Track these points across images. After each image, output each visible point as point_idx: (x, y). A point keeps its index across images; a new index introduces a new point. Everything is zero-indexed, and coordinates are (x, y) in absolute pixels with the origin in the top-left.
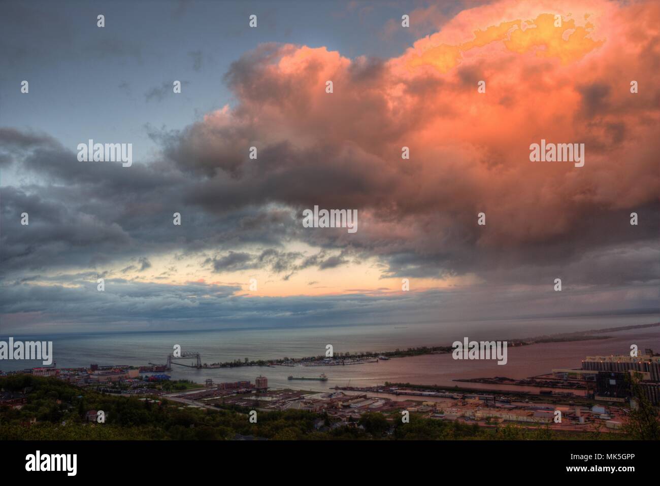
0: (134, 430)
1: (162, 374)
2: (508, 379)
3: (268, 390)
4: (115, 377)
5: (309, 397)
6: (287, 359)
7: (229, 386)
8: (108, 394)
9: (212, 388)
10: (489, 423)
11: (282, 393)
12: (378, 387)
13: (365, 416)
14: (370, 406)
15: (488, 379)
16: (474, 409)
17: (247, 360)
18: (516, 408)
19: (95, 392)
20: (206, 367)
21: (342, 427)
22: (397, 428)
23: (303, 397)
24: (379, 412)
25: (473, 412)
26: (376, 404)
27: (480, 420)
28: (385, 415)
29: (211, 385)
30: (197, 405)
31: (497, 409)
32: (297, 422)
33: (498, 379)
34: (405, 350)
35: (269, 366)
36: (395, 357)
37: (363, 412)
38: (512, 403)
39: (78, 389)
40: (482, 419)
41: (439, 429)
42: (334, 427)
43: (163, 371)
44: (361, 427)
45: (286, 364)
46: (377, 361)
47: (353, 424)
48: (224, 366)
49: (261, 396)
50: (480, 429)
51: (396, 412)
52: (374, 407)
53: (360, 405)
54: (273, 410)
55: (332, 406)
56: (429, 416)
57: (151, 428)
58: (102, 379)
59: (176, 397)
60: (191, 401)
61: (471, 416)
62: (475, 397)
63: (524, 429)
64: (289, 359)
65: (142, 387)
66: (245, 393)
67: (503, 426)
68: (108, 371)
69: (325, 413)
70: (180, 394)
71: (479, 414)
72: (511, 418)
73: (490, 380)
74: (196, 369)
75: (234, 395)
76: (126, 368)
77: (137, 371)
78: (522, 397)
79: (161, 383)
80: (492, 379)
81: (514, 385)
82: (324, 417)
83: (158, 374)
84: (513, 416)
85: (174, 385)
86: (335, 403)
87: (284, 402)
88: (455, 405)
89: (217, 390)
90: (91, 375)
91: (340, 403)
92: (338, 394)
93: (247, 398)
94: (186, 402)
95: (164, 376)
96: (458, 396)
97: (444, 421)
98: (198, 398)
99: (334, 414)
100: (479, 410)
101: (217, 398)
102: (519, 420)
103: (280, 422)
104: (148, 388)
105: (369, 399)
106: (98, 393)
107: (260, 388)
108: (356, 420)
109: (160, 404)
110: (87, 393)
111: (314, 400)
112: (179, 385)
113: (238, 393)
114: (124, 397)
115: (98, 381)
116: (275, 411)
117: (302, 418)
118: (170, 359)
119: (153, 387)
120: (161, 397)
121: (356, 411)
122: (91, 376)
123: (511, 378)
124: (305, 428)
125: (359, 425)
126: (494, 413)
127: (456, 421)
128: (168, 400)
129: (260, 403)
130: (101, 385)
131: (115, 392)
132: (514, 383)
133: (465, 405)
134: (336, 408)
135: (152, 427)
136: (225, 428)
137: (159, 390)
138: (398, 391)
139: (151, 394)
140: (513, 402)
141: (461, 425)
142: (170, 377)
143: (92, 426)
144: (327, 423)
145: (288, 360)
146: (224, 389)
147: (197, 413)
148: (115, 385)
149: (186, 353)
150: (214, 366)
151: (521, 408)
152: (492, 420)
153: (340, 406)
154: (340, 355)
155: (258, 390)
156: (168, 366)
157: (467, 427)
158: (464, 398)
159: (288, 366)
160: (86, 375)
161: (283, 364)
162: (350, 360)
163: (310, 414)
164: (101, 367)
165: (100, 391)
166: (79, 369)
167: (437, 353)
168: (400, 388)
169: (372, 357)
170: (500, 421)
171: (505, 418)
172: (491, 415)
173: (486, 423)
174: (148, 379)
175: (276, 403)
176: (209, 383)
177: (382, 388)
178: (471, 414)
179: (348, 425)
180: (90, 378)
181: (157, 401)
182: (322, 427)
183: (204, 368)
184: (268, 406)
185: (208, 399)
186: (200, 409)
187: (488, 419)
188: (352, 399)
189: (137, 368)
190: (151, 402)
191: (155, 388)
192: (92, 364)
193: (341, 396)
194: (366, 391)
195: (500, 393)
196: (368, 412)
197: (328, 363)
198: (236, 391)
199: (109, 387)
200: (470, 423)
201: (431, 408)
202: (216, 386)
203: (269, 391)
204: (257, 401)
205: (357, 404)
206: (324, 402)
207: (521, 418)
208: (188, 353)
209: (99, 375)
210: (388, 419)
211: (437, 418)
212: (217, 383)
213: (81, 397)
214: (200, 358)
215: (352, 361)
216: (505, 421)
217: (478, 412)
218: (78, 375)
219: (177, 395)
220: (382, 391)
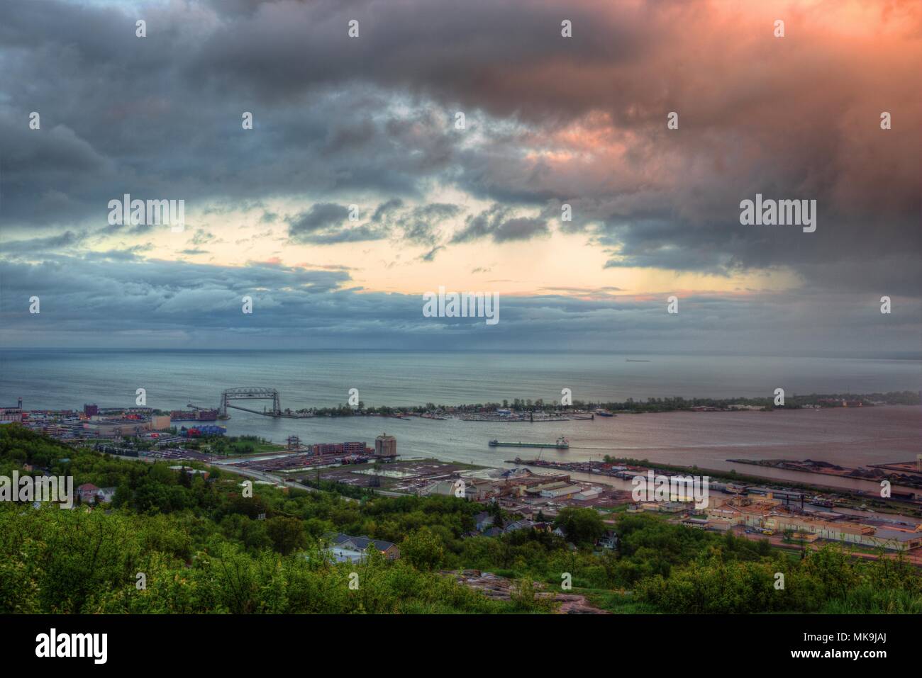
0: (161, 519)
1: (211, 424)
2: (830, 466)
3: (397, 458)
4: (128, 428)
5: (468, 474)
6: (431, 407)
7: (330, 451)
8: (115, 456)
9: (299, 452)
10: (789, 541)
11: (421, 465)
12: (591, 463)
13: (566, 513)
14: (576, 497)
15: (793, 462)
16: (762, 513)
17: (361, 404)
18: (842, 518)
19: (92, 453)
20: (289, 414)
21: (524, 529)
22: (621, 537)
23: (458, 474)
24: (591, 507)
25: (760, 519)
26: (587, 493)
27: (773, 535)
28: (602, 513)
29: (297, 446)
30: (272, 481)
31: (806, 518)
32: (446, 517)
33: (810, 463)
34: (643, 401)
35: (399, 417)
36: (626, 413)
37: (563, 506)
38: (834, 509)
39: (62, 447)
40: (776, 533)
41: (697, 544)
42: (510, 529)
43: (214, 420)
44: (558, 532)
45: (430, 416)
46: (592, 418)
47: (544, 526)
48: (321, 414)
49: (384, 470)
50: (772, 551)
51: (621, 510)
52: (582, 498)
53: (556, 493)
54: (405, 495)
55: (508, 492)
56: (680, 520)
57: (190, 516)
58: (105, 430)
59: (235, 465)
60: (261, 473)
61: (757, 526)
62: (765, 493)
63: (854, 557)
64: (436, 406)
65: (175, 446)
66: (355, 462)
67: (815, 547)
68: (117, 417)
69: (496, 504)
70: (243, 461)
71: (772, 524)
72: (831, 536)
73: (797, 464)
74: (271, 418)
75: (337, 465)
76: (148, 413)
77: (166, 418)
78: (854, 499)
79: (208, 440)
80: (800, 463)
81: (841, 476)
82: (494, 510)
83: (204, 425)
84: (835, 532)
85: (232, 444)
86: (514, 488)
87: (424, 482)
88: (729, 505)
89: (306, 456)
90: (87, 422)
91: (523, 488)
92: (519, 472)
93: (359, 472)
94: (253, 475)
95: (214, 429)
96: (735, 488)
97: (706, 532)
98: (271, 469)
99: (511, 507)
100: (771, 516)
101: (307, 469)
102: (846, 539)
103: (416, 516)
104: (186, 448)
105: (574, 483)
106: (98, 455)
107: (383, 455)
108: (549, 518)
109: (206, 476)
110: (77, 453)
111: (478, 480)
112: (241, 445)
113: (344, 462)
114: (144, 463)
115: (97, 434)
116: (407, 497)
117: (454, 510)
118: (225, 399)
119: (195, 447)
120: (209, 465)
121: (549, 503)
122: (85, 425)
123: (836, 464)
124: (459, 528)
125: (554, 528)
126: (799, 524)
127: (730, 533)
128: (220, 471)
129: (381, 481)
130: (102, 442)
131: (128, 454)
132: (842, 472)
133: (745, 505)
134: (515, 496)
135: (192, 516)
136: (320, 521)
137: (206, 452)
138: (626, 472)
139: (191, 459)
140: (837, 506)
141: (738, 541)
142: (225, 430)
143: (87, 511)
144: (499, 523)
145: (433, 408)
146: (319, 454)
147: (271, 495)
148: (128, 441)
149: (253, 390)
150: (304, 414)
151: (852, 519)
152: (795, 535)
153: (522, 493)
154: (526, 404)
155: (379, 458)
156: (222, 411)
157: (749, 545)
158: (745, 493)
159: (433, 418)
160: (76, 422)
161: (424, 415)
162: (544, 414)
163: (469, 505)
164: (103, 409)
165: (101, 450)
166: (63, 411)
167: (701, 410)
168: (630, 469)
169: (584, 409)
170: (811, 538)
171: (820, 535)
172: (794, 528)
173: (784, 541)
174: (185, 432)
175: (410, 482)
176: (294, 443)
177: (599, 465)
178: (757, 522)
179: (535, 528)
180: (83, 428)
181: (201, 472)
182: (488, 528)
183: (285, 417)
184: (396, 487)
185: (291, 471)
186: (277, 488)
187: (788, 533)
188: (543, 483)
189: (167, 413)
190: (191, 472)
191: (199, 449)
192: (88, 404)
193: (525, 476)
194: (570, 470)
195: (811, 489)
196: (572, 506)
197: (504, 417)
198: (340, 459)
199: (116, 444)
200: (753, 538)
201: (684, 507)
202: (306, 449)
203: (398, 461)
204: (377, 477)
205: (551, 492)
206: (496, 484)
207: (849, 537)
208: (259, 390)
209: (99, 423)
210: (605, 521)
211: (694, 525)
212: (307, 444)
213: (66, 460)
214: (278, 400)
215: (548, 415)
216: (819, 540)
217: (770, 519)
218: (62, 422)
219: (238, 461)
220: (597, 470)
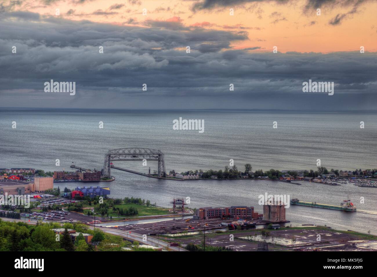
1: (94, 186)
3: (287, 225)
6: (324, 171)
9: (184, 216)
11: (313, 233)
17: (248, 167)
20: (174, 176)
29: (182, 209)
30: (157, 245)
35: (289, 181)
43: (98, 182)
45: (322, 180)
48: (206, 177)
59: (119, 228)
64: (329, 170)
65: (58, 208)
66: (243, 228)
75: (224, 230)
76: (30, 173)
77: (50, 179)
79: (92, 202)
83: (87, 186)
85: (116, 207)
89: (191, 220)
93: (246, 238)
94: (136, 239)
95: (98, 190)
101: (192, 233)
104: (69, 210)
107: (271, 220)
109: (89, 240)
112: (124, 207)
113: (231, 227)
114: (26, 225)
118: (109, 160)
119: (79, 209)
120: (91, 228)
128: (104, 234)
131: (9, 216)
137: (89, 214)
139: (75, 221)
142: (108, 192)
145: (326, 172)
146: (204, 218)
149: (137, 151)
150: (189, 177)
155: (267, 224)
156: (106, 172)
159: (326, 183)
161: (315, 180)
174: (69, 193)
176: (179, 206)
181: (84, 235)
183: (170, 179)
185: (176, 235)
189: (49, 174)
190: (74, 235)
191: (82, 211)
198: (226, 224)
202: (191, 212)
203: (288, 227)
204: (265, 244)
208: (143, 151)
212: (193, 208)
214: (162, 161)
